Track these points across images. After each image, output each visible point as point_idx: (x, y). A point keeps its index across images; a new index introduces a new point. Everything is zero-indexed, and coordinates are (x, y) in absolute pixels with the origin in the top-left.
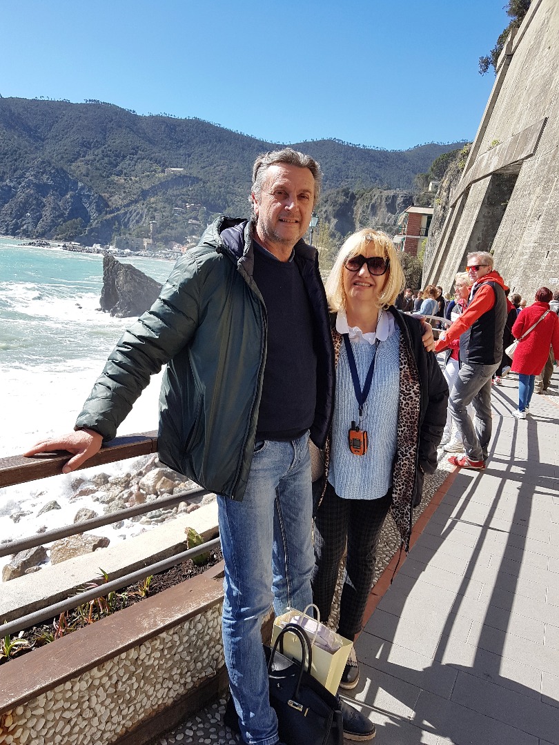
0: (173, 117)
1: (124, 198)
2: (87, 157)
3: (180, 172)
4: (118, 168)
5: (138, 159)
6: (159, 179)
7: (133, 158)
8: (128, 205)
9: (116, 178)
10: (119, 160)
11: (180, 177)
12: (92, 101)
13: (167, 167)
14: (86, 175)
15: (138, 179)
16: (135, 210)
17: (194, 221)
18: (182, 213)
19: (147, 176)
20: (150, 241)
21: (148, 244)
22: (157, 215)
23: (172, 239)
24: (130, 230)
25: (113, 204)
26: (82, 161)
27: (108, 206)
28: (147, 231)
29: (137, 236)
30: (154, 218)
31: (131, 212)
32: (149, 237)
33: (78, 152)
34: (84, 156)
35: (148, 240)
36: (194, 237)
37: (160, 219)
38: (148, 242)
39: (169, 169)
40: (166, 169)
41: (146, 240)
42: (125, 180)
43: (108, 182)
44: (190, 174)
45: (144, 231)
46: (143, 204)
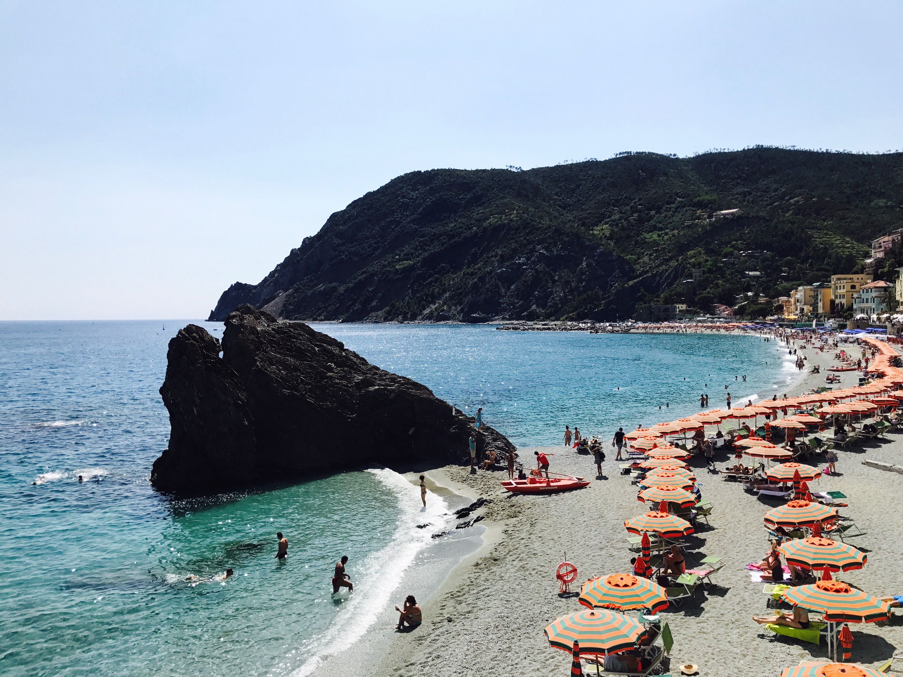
0: (726, 151)
1: (657, 258)
2: (613, 218)
3: (732, 214)
4: (652, 222)
5: (677, 208)
6: (703, 227)
7: (670, 208)
8: (659, 266)
9: (647, 236)
10: (653, 213)
11: (732, 220)
12: (623, 153)
13: (716, 211)
14: (611, 238)
15: (676, 232)
16: (667, 270)
17: (751, 273)
18: (734, 264)
19: (688, 227)
20: (684, 307)
21: (680, 311)
22: (696, 272)
23: (715, 301)
24: (658, 296)
25: (641, 267)
26: (606, 223)
27: (634, 271)
28: (679, 295)
29: (666, 302)
30: (690, 276)
31: (661, 273)
32: (682, 302)
33: (603, 214)
34: (610, 217)
35: (680, 306)
36: (750, 294)
37: (700, 276)
38: (680, 309)
39: (718, 213)
40: (715, 214)
41: (678, 306)
42: (659, 236)
43: (637, 242)
44: (748, 214)
45: (676, 295)
46: (677, 261)
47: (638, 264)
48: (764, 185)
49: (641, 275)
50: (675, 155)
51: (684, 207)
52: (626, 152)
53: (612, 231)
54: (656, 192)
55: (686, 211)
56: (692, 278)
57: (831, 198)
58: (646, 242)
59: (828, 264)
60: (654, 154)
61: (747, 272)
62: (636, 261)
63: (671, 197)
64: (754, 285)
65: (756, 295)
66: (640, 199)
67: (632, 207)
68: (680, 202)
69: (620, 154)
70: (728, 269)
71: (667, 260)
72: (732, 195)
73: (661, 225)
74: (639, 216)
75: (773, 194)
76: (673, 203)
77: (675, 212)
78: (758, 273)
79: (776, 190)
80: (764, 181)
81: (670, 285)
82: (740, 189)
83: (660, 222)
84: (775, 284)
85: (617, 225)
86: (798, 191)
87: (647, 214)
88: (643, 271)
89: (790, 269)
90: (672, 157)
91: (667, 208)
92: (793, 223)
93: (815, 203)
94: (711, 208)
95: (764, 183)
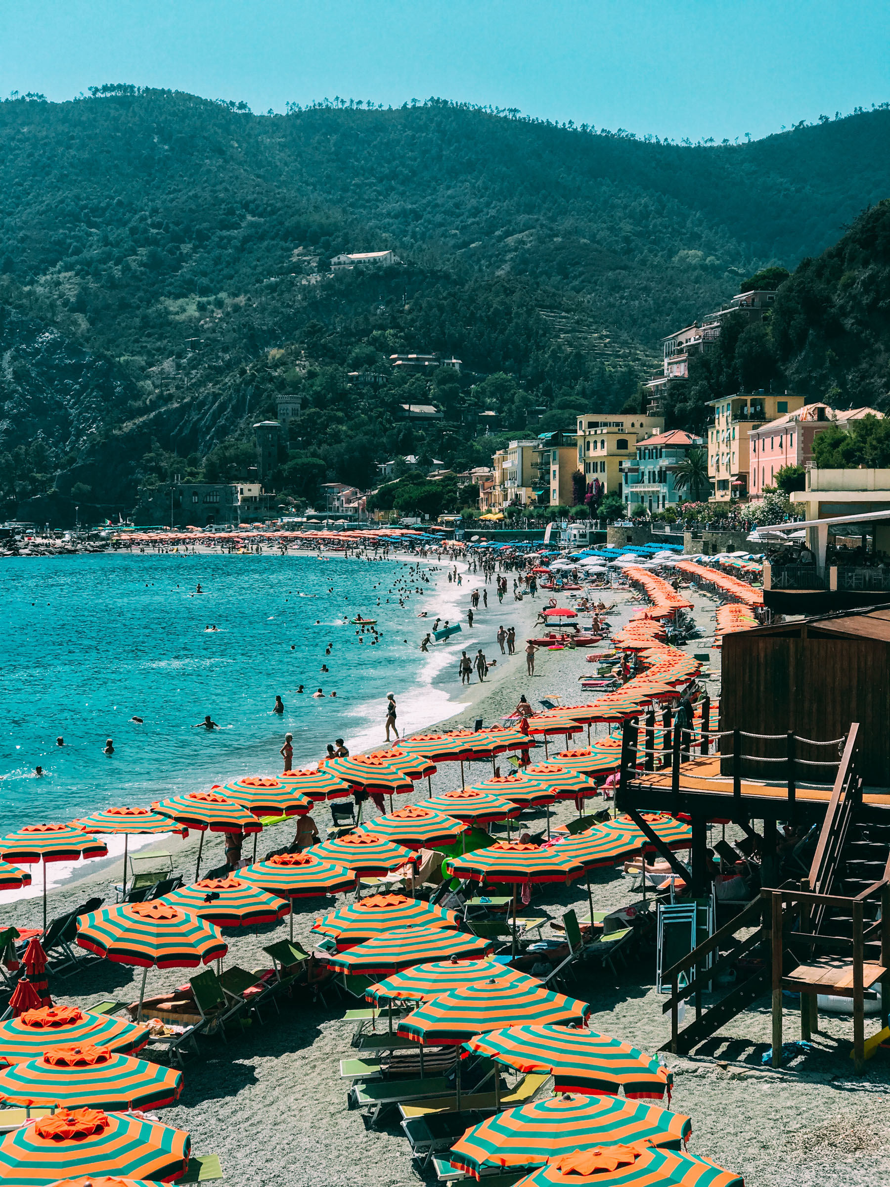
0: (364, 107)
1: (194, 364)
2: (86, 254)
3: (375, 261)
4: (184, 272)
5: (246, 240)
6: (307, 291)
7: (230, 239)
8: (201, 383)
9: (173, 305)
10: (186, 248)
11: (375, 276)
12: (112, 88)
13: (337, 252)
14: (80, 306)
15: (241, 300)
16: (216, 396)
17: (416, 409)
18: (375, 386)
19: (273, 288)
20: (253, 490)
21: (245, 500)
22: (288, 403)
23: (330, 474)
24: (194, 462)
25: (156, 387)
26: (67, 268)
27: (138, 394)
28: (246, 459)
29: (212, 476)
30: (272, 412)
31: (202, 404)
32: (250, 478)
33: (60, 243)
34: (77, 252)
35: (246, 487)
36: (411, 459)
37: (295, 413)
38: (247, 494)
39: (343, 258)
40: (334, 260)
41: (239, 486)
42: (202, 307)
43: (146, 322)
44: (411, 264)
45: (236, 458)
46: (243, 372)
47: (148, 377)
48: (450, 197)
49: (154, 405)
50: (242, 106)
51: (262, 238)
52: (120, 87)
53: (85, 289)
54: (196, 196)
55: (268, 250)
56: (275, 416)
57: (593, 238)
58: (169, 323)
59: (583, 393)
60: (190, 97)
61: (406, 407)
62: (143, 369)
63: (231, 212)
64: (422, 438)
65: (425, 463)
66: (155, 211)
67: (133, 231)
68: (252, 225)
69: (105, 89)
70: (362, 396)
71: (219, 371)
72: (377, 216)
73: (205, 281)
74: (152, 256)
75: (470, 221)
76: (236, 226)
77: (241, 249)
78: (430, 409)
79: (476, 212)
80: (448, 188)
81: (223, 432)
82: (393, 204)
83: (204, 274)
84: (468, 438)
85: (97, 275)
86: (523, 218)
87: (171, 252)
88: (160, 396)
89: (503, 402)
90: (235, 110)
91: (222, 238)
92: (509, 292)
93: (559, 248)
94: (327, 246)
95: (449, 192)
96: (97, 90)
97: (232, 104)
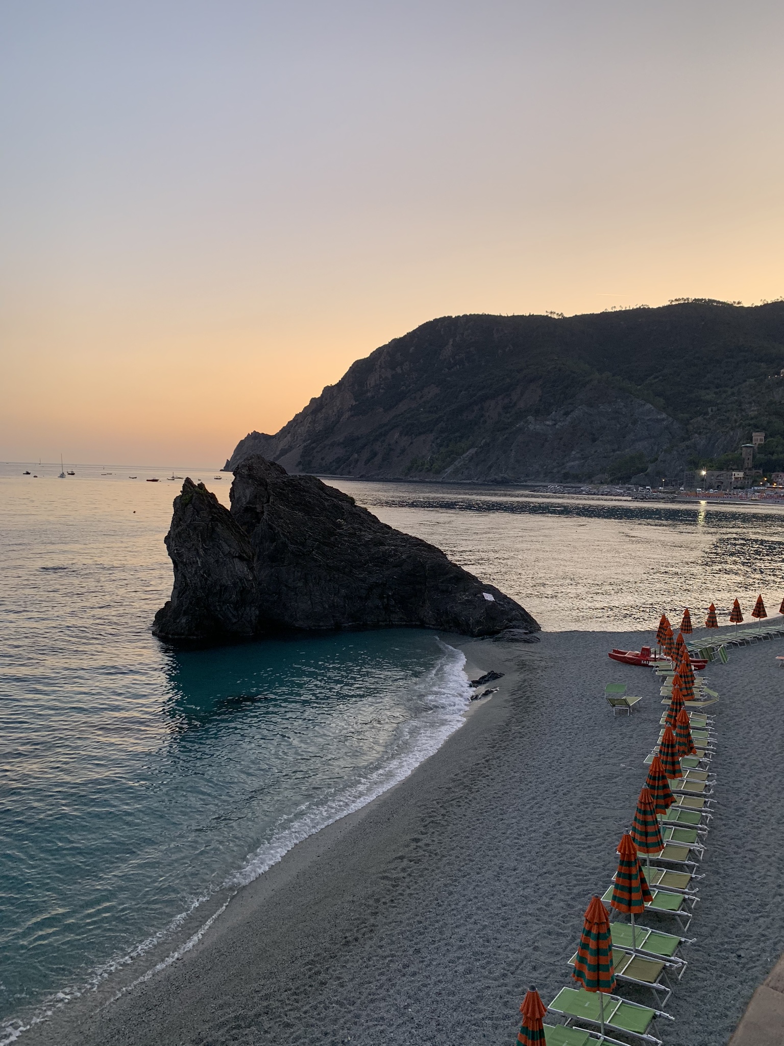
6: (768, 385)
12: (679, 300)
13: (783, 367)
15: (736, 389)
19: (751, 384)
20: (740, 474)
21: (736, 479)
22: (758, 436)
24: (711, 461)
25: (694, 428)
29: (720, 468)
31: (716, 436)
32: (739, 469)
33: (653, 367)
34: (660, 371)
35: (737, 473)
37: (761, 440)
38: (737, 476)
40: (782, 370)
41: (734, 473)
42: (716, 393)
43: (690, 400)
45: (732, 460)
46: (736, 422)
50: (739, 303)
51: (747, 362)
52: (682, 299)
55: (750, 366)
56: (751, 442)
58: (701, 400)
60: (714, 301)
62: (688, 420)
67: (686, 361)
68: (741, 356)
69: (676, 300)
71: (724, 421)
73: (718, 382)
76: (734, 357)
77: (736, 367)
81: (726, 448)
83: (718, 379)
85: (668, 380)
87: (703, 369)
88: (696, 432)
90: (736, 305)
91: (727, 363)
94: (779, 365)
96: (672, 301)
97: (734, 302)
